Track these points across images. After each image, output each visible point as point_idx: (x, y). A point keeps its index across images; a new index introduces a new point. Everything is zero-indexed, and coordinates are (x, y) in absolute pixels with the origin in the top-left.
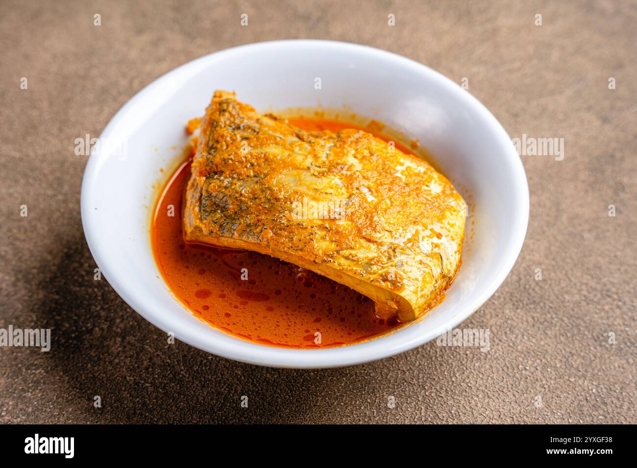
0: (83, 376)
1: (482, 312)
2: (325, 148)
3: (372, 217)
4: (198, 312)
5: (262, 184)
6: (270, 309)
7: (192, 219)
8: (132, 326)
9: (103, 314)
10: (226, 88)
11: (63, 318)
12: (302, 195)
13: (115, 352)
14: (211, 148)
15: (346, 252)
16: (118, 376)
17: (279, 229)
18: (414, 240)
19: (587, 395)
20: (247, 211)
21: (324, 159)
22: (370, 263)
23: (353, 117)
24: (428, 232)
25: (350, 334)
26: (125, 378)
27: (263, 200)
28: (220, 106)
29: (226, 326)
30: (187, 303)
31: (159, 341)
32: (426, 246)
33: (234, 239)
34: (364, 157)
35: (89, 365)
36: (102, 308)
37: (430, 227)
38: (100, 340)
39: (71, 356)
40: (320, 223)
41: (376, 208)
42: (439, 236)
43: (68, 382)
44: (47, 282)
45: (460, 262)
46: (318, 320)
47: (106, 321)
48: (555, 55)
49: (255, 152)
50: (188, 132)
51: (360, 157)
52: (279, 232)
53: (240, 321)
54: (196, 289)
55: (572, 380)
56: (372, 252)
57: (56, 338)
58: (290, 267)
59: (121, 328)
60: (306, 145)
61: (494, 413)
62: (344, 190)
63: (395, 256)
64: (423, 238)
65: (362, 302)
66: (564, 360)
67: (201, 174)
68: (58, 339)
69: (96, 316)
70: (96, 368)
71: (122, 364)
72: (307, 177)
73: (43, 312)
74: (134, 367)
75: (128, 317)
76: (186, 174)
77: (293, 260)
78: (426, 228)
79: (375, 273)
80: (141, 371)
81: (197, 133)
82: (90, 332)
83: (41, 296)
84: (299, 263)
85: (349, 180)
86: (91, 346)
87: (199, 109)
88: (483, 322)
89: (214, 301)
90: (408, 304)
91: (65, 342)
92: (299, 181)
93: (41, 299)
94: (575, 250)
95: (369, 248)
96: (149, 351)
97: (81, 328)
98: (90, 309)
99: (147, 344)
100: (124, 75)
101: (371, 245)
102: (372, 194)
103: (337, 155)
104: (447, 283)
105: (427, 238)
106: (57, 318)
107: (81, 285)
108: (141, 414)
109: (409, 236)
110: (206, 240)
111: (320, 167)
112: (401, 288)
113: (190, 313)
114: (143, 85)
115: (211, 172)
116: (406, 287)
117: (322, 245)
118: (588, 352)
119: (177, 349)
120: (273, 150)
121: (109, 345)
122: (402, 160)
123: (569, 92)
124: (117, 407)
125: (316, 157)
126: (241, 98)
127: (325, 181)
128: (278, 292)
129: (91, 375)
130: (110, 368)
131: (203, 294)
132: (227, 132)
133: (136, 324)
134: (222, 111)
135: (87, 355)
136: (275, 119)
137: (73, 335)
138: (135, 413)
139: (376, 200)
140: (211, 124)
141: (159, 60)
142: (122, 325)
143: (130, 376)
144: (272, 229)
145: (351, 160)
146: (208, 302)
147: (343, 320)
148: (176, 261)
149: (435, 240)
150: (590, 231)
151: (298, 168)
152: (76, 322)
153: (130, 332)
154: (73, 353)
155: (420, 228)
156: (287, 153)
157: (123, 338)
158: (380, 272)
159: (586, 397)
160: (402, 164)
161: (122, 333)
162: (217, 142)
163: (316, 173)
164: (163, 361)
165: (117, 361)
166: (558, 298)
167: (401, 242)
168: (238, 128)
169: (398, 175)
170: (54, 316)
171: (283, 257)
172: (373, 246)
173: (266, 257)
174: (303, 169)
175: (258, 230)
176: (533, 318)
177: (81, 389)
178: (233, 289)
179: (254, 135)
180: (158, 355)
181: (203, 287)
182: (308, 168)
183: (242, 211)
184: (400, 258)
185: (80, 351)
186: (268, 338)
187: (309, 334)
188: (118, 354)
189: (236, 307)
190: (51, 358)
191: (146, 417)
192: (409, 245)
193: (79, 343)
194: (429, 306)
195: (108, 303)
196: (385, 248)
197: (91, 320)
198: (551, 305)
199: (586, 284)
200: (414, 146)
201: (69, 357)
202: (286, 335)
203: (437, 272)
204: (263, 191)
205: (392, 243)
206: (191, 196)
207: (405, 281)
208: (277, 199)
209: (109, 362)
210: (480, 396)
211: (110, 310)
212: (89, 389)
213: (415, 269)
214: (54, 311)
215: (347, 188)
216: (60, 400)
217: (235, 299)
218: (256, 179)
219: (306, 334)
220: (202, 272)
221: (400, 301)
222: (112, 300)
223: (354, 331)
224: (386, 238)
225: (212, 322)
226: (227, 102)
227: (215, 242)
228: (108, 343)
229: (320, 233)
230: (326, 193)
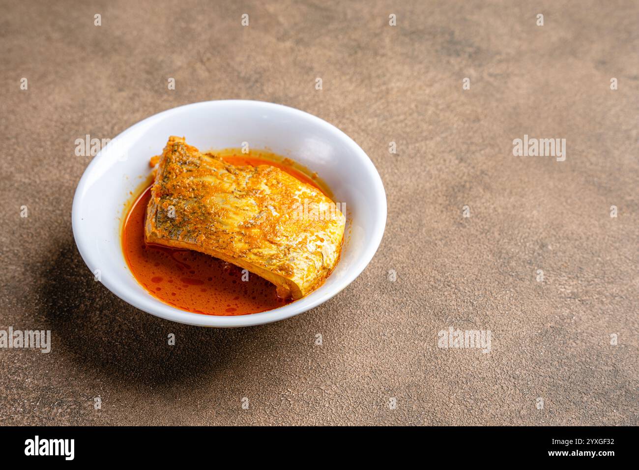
0: (72, 337)
1: (358, 296)
2: (245, 179)
3: (275, 226)
4: (153, 292)
6: (204, 291)
7: (150, 227)
8: (107, 304)
9: (87, 294)
10: (178, 134)
11: (58, 297)
12: (227, 211)
13: (95, 321)
14: (165, 178)
15: (255, 251)
16: (96, 337)
17: (209, 234)
18: (303, 243)
19: (425, 353)
20: (189, 222)
21: (245, 186)
22: (271, 258)
23: (272, 155)
24: (314, 238)
25: (258, 308)
26: (102, 338)
27: (200, 214)
28: (173, 147)
29: (172, 301)
30: (146, 286)
31: (126, 314)
32: (311, 247)
33: (179, 241)
34: (273, 185)
35: (76, 330)
36: (86, 291)
37: (316, 234)
38: (85, 312)
39: (64, 324)
40: (238, 230)
41: (278, 220)
42: (322, 240)
43: (61, 341)
44: (47, 272)
45: (339, 259)
46: (237, 298)
47: (89, 299)
48: (431, 110)
49: (195, 180)
50: (151, 165)
51: (269, 184)
52: (209, 236)
53: (182, 298)
54: (152, 276)
55: (416, 342)
56: (272, 250)
57: (54, 311)
58: (218, 262)
59: (99, 305)
60: (233, 176)
63: (289, 253)
64: (310, 241)
65: (268, 286)
66: (412, 329)
67: (157, 195)
68: (55, 312)
69: (82, 296)
70: (81, 332)
71: (100, 329)
72: (231, 198)
73: (44, 293)
74: (108, 331)
75: (104, 297)
76: (148, 195)
77: (219, 256)
78: (313, 235)
79: (274, 265)
80: (113, 334)
81: (157, 166)
82: (78, 307)
83: (42, 282)
84: (224, 258)
85: (261, 201)
86: (78, 317)
87: (159, 149)
88: (358, 302)
89: (166, 286)
90: (296, 286)
91: (60, 314)
92: (226, 201)
93: (42, 284)
94: (429, 253)
96: (119, 321)
97: (71, 305)
98: (78, 292)
99: (118, 316)
100: (108, 123)
101: (273, 246)
102: (276, 211)
103: (253, 183)
104: (327, 273)
105: (312, 242)
106: (54, 297)
107: (71, 275)
108: (112, 363)
109: (300, 240)
110: (160, 242)
111: (240, 191)
112: (292, 275)
113: (147, 292)
114: (121, 130)
115: (165, 194)
116: (295, 274)
117: (239, 245)
118: (429, 323)
119: (139, 319)
120: (209, 180)
121: (91, 316)
122: (300, 187)
123: (438, 139)
124: (95, 358)
125: (238, 184)
126: (188, 143)
127: (244, 201)
128: (210, 279)
129: (77, 337)
130: (91, 332)
131: (157, 280)
132: (176, 166)
133: (110, 302)
134: (174, 151)
135: (75, 323)
136: (212, 156)
137: (66, 309)
138: (107, 362)
139: (279, 215)
140: (166, 160)
141: (134, 111)
142: (100, 303)
143: (105, 337)
144: (205, 234)
145: (263, 187)
146: (160, 285)
147: (254, 298)
148: (139, 257)
149: (319, 243)
150: (441, 240)
151: (226, 192)
152: (68, 300)
153: (106, 307)
154: (65, 321)
155: (308, 234)
156: (218, 181)
157: (101, 312)
158: (278, 264)
159: (424, 353)
161: (100, 308)
162: (170, 173)
163: (238, 196)
164: (129, 328)
165: (96, 327)
166: (413, 287)
167: (294, 244)
168: (185, 163)
169: (296, 197)
170: (52, 296)
171: (213, 254)
172: (274, 247)
173: (201, 254)
174: (228, 193)
175: (195, 235)
176: (394, 300)
177: (70, 346)
178: (179, 276)
179: (196, 168)
180: (125, 323)
181: (157, 275)
182: (233, 192)
183: (184, 222)
184: (293, 254)
185: (70, 320)
186: (200, 310)
187: (230, 307)
188: (97, 322)
189: (180, 289)
190: (49, 325)
191: (115, 365)
192: (300, 246)
193: (70, 315)
194: (313, 289)
195: (90, 288)
196: (282, 248)
197: (79, 299)
198: (407, 291)
199: (434, 277)
200: (314, 177)
201: (62, 324)
202: (213, 308)
203: (319, 265)
204: (200, 208)
205: (287, 245)
206: (150, 211)
207: (295, 271)
208: (209, 214)
209: (91, 328)
210: (350, 353)
211: (92, 292)
212: (76, 346)
213: (302, 263)
214: (52, 292)
215: (259, 206)
216: (55, 353)
217: (179, 283)
218: (195, 200)
219: (228, 308)
220: (157, 265)
221: (291, 285)
222: (94, 285)
223: (261, 306)
224: (284, 242)
225: (162, 299)
226: (178, 145)
227: (166, 243)
228: (90, 315)
229: (238, 237)
230: (244, 210)
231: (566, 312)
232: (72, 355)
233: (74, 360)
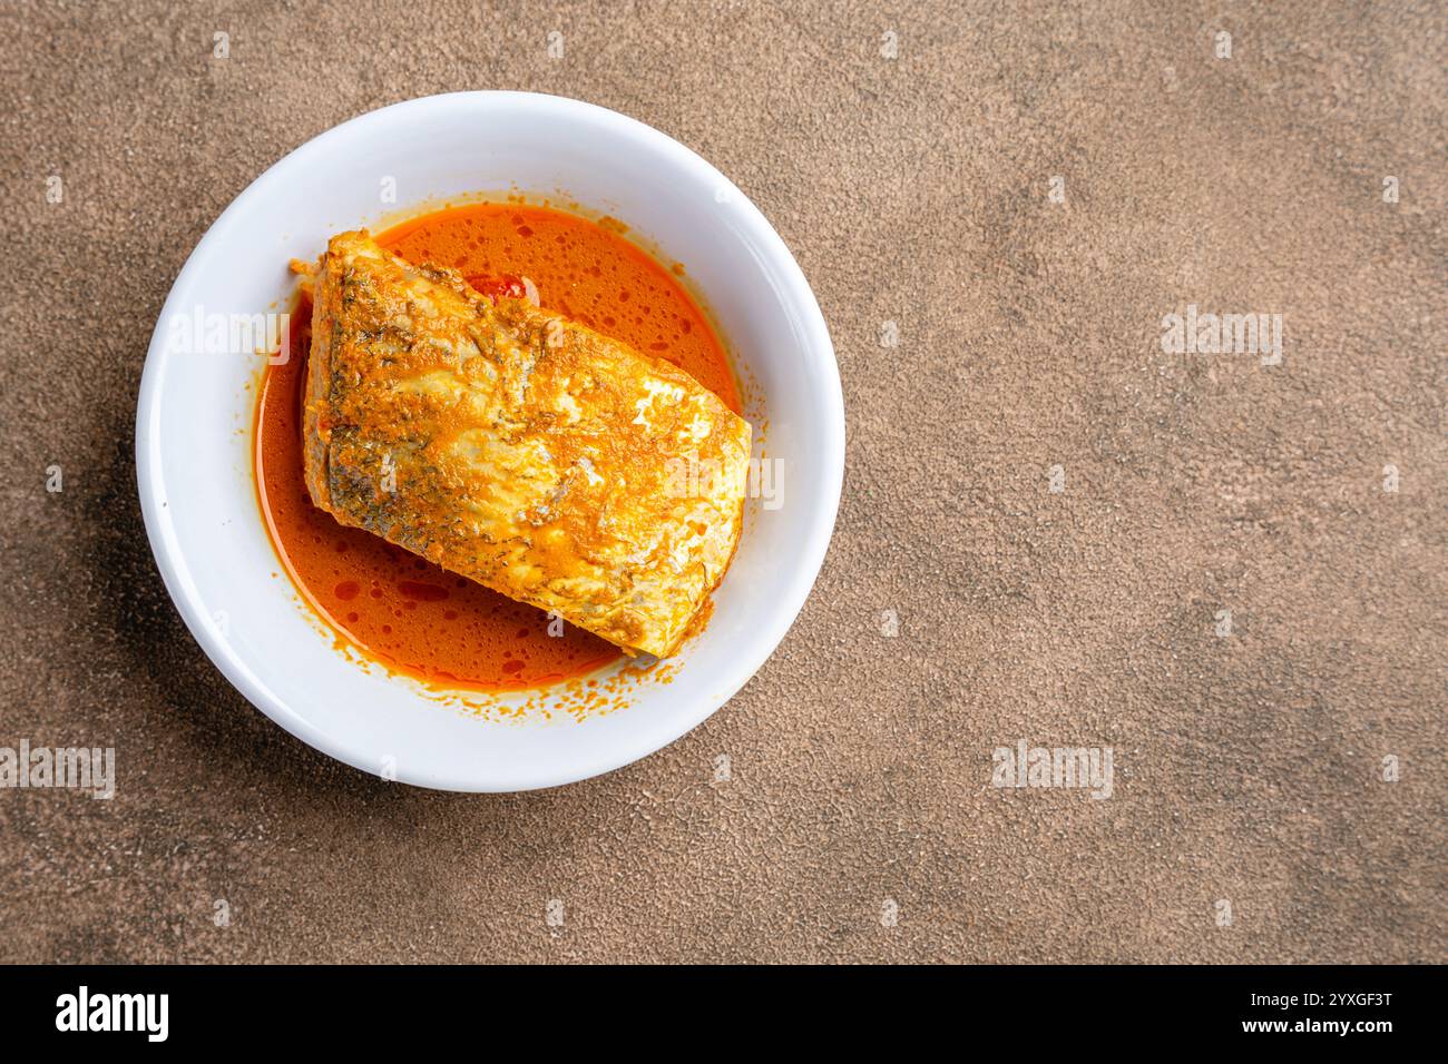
2: (520, 376)
3: (596, 518)
5: (423, 459)
6: (450, 616)
12: (485, 480)
14: (336, 378)
15: (558, 584)
17: (453, 543)
18: (660, 557)
19: (926, 684)
20: (403, 503)
21: (521, 401)
22: (598, 598)
23: (574, 206)
24: (685, 530)
25: (571, 657)
27: (425, 489)
28: (343, 286)
29: (385, 650)
32: (680, 558)
34: (584, 393)
35: (187, 661)
37: (687, 519)
39: (158, 646)
40: (514, 531)
41: (602, 499)
43: (160, 693)
44: (97, 505)
45: (735, 548)
46: (523, 634)
49: (407, 390)
50: (293, 272)
51: (577, 392)
52: (454, 547)
53: (407, 639)
54: (337, 581)
56: (594, 580)
57: (130, 615)
60: (490, 368)
61: (788, 721)
62: (552, 470)
63: (632, 586)
64: (676, 544)
67: (323, 423)
68: (134, 615)
72: (495, 447)
73: (101, 564)
78: (681, 523)
79: (600, 616)
83: (92, 534)
85: (564, 451)
89: (363, 602)
92: (481, 454)
93: (93, 539)
95: (590, 575)
101: (595, 568)
102: (597, 471)
103: (540, 393)
105: (682, 542)
106: (125, 575)
108: (274, 744)
109: (653, 545)
111: (512, 422)
112: (640, 637)
116: (648, 633)
117: (521, 569)
118: (935, 607)
120: (438, 385)
122: (647, 385)
124: (238, 734)
125: (506, 398)
127: (522, 450)
128: (461, 586)
129: (192, 680)
131: (347, 591)
132: (359, 351)
134: (348, 299)
135: (181, 644)
138: (265, 743)
139: (602, 480)
140: (332, 325)
144: (443, 542)
145: (565, 403)
146: (356, 605)
148: (300, 528)
149: (695, 540)
151: (479, 427)
155: (669, 526)
156: (459, 389)
158: (610, 614)
159: (923, 687)
160: (645, 394)
162: (345, 367)
163: (508, 437)
166: (903, 507)
167: (640, 557)
168: (377, 333)
169: (639, 420)
170: (120, 573)
172: (598, 571)
174: (485, 427)
175: (422, 541)
176: (860, 545)
177: (181, 705)
178: (393, 579)
179: (404, 351)
181: (345, 578)
182: (495, 426)
183: (394, 502)
184: (639, 586)
185: (170, 637)
186: (449, 670)
187: (511, 659)
189: (399, 614)
190: (128, 650)
191: (282, 748)
192: (653, 565)
196: (616, 573)
198: (890, 521)
199: (949, 476)
202: (475, 663)
203: (697, 591)
204: (424, 471)
205: (627, 565)
207: (646, 626)
208: (447, 490)
210: (769, 693)
212: (192, 703)
213: (662, 604)
214: (118, 562)
215: (556, 462)
216: (153, 723)
217: (395, 599)
218: (412, 446)
219: (506, 660)
220: (341, 549)
223: (577, 651)
224: (619, 557)
229: (517, 552)
230: (524, 477)
231: (1230, 559)
232: (190, 729)
233: (195, 739)
